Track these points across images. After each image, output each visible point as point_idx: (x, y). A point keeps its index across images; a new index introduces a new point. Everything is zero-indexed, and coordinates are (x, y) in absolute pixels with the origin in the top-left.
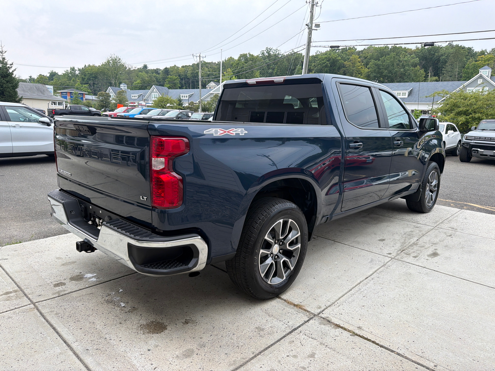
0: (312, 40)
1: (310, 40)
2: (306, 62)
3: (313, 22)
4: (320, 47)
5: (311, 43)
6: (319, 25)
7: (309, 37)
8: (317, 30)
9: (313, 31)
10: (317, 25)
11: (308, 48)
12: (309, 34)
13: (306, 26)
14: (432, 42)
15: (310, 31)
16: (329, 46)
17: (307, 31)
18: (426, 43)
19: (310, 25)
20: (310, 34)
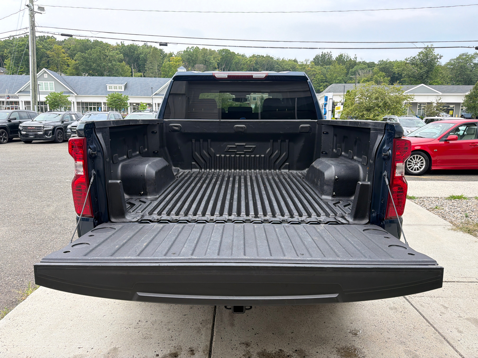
0: (36, 24)
1: (34, 24)
2: (32, 49)
3: (34, 3)
4: (48, 33)
5: (36, 28)
6: (44, 8)
7: (32, 20)
8: (41, 13)
9: (36, 15)
10: (41, 7)
11: (33, 33)
12: (30, 16)
13: (27, 7)
14: (165, 42)
15: (32, 13)
16: (60, 34)
17: (27, 12)
18: (160, 42)
19: (32, 7)
20: (32, 16)
